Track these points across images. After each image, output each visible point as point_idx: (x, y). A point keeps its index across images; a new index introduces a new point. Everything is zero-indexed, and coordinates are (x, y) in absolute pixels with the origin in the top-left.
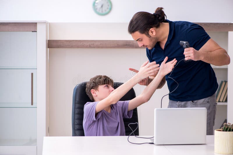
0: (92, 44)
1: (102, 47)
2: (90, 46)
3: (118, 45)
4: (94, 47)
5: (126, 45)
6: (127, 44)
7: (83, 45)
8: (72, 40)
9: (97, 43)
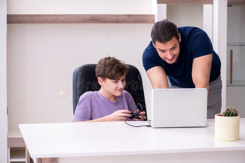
0: (55, 19)
1: (67, 22)
2: (53, 21)
3: (84, 19)
4: (58, 22)
5: (93, 20)
6: (94, 18)
7: (46, 19)
8: (34, 15)
9: (61, 18)
